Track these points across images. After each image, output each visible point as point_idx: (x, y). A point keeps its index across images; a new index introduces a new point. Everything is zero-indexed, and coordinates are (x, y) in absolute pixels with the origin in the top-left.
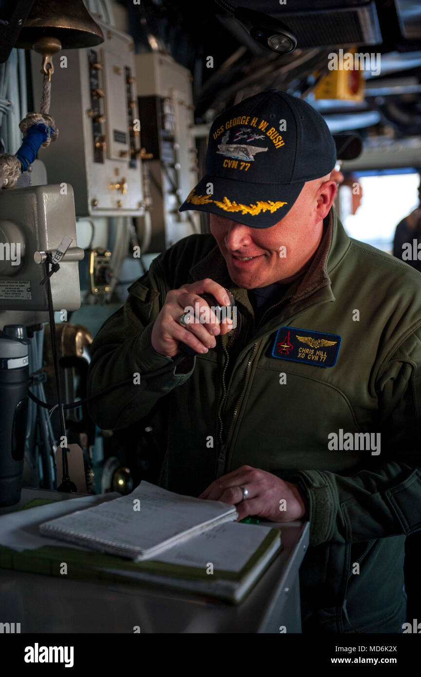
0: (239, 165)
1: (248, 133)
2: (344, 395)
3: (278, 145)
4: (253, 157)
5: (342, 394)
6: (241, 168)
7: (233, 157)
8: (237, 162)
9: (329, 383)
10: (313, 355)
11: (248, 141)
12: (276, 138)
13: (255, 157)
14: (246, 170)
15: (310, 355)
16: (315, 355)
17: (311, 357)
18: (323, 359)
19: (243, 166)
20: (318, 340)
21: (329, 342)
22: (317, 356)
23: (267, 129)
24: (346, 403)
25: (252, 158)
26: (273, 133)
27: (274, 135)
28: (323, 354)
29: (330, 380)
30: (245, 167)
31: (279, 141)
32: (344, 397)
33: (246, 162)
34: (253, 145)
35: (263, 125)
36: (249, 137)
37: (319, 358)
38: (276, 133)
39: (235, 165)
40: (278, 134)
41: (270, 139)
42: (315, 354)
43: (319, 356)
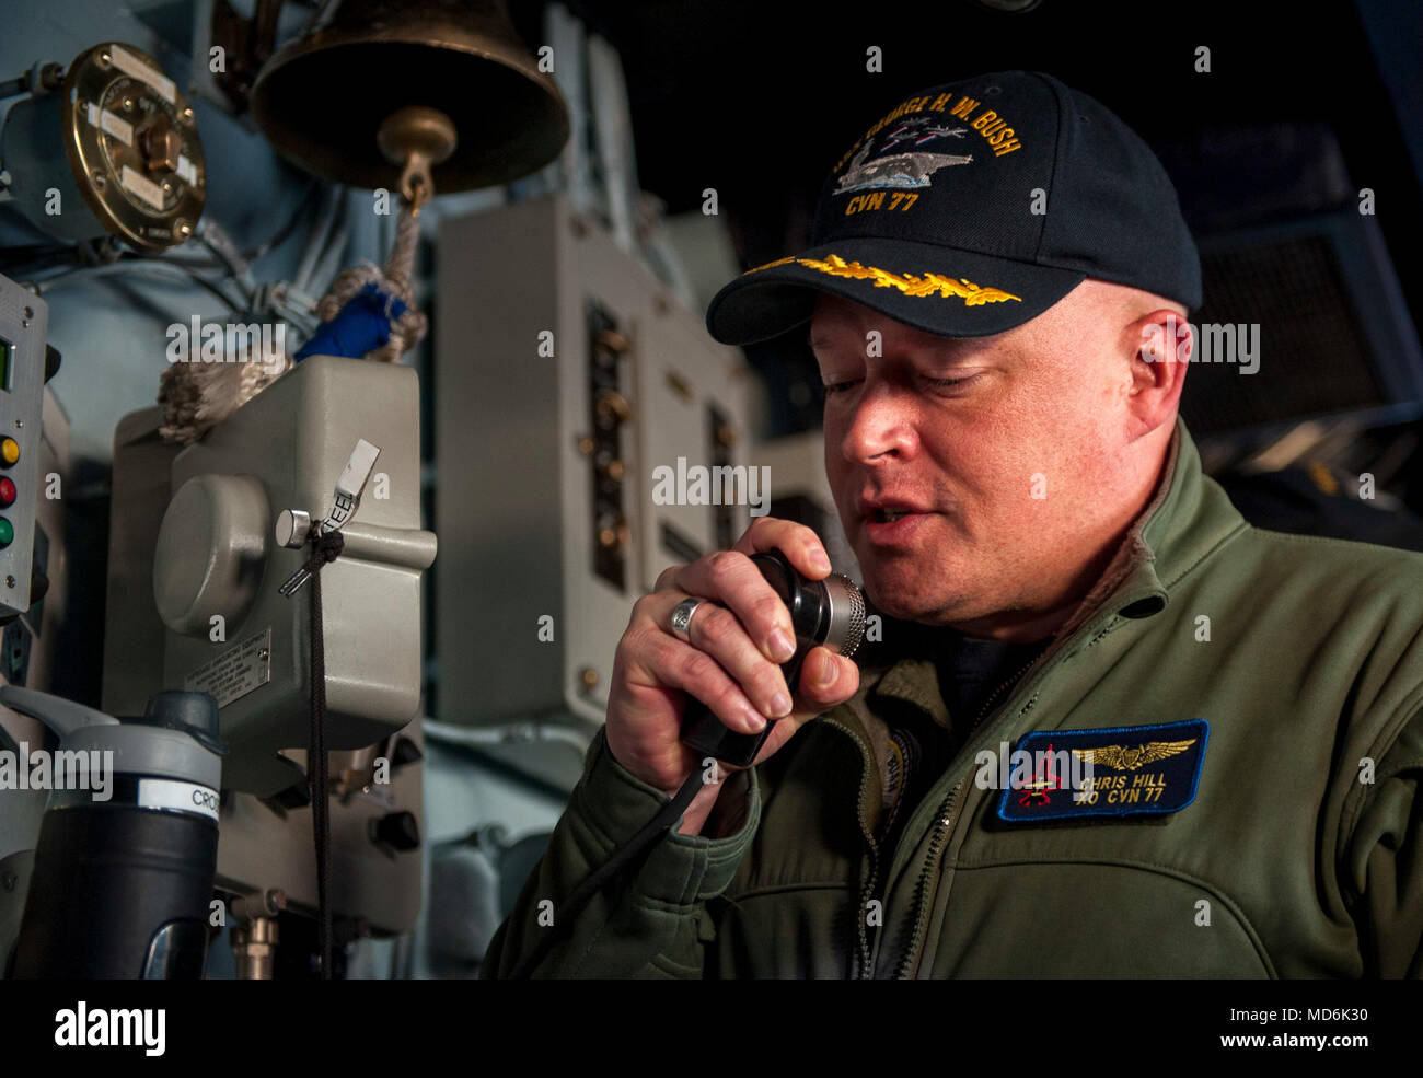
0: (888, 200)
1: (920, 128)
2: (1234, 907)
3: (1004, 148)
4: (927, 178)
5: (1227, 900)
6: (894, 206)
7: (874, 187)
8: (883, 195)
9: (1180, 870)
10: (1124, 789)
11: (918, 143)
12: (996, 134)
13: (932, 178)
14: (906, 208)
15: (1115, 792)
16: (1131, 788)
17: (1118, 796)
18: (1155, 793)
19: (899, 200)
20: (1138, 748)
21: (1171, 744)
22: (1135, 789)
23: (974, 115)
24: (1244, 936)
25: (925, 181)
26: (989, 123)
27: (990, 127)
28: (1155, 781)
29: (1180, 861)
30: (904, 201)
31: (1006, 139)
32: (1231, 911)
33: (907, 191)
34: (932, 152)
35: (965, 107)
36: (923, 134)
37: (1144, 793)
38: (998, 122)
39: (876, 201)
40: (1005, 125)
41: (981, 136)
42: (1129, 785)
43: (1143, 789)
